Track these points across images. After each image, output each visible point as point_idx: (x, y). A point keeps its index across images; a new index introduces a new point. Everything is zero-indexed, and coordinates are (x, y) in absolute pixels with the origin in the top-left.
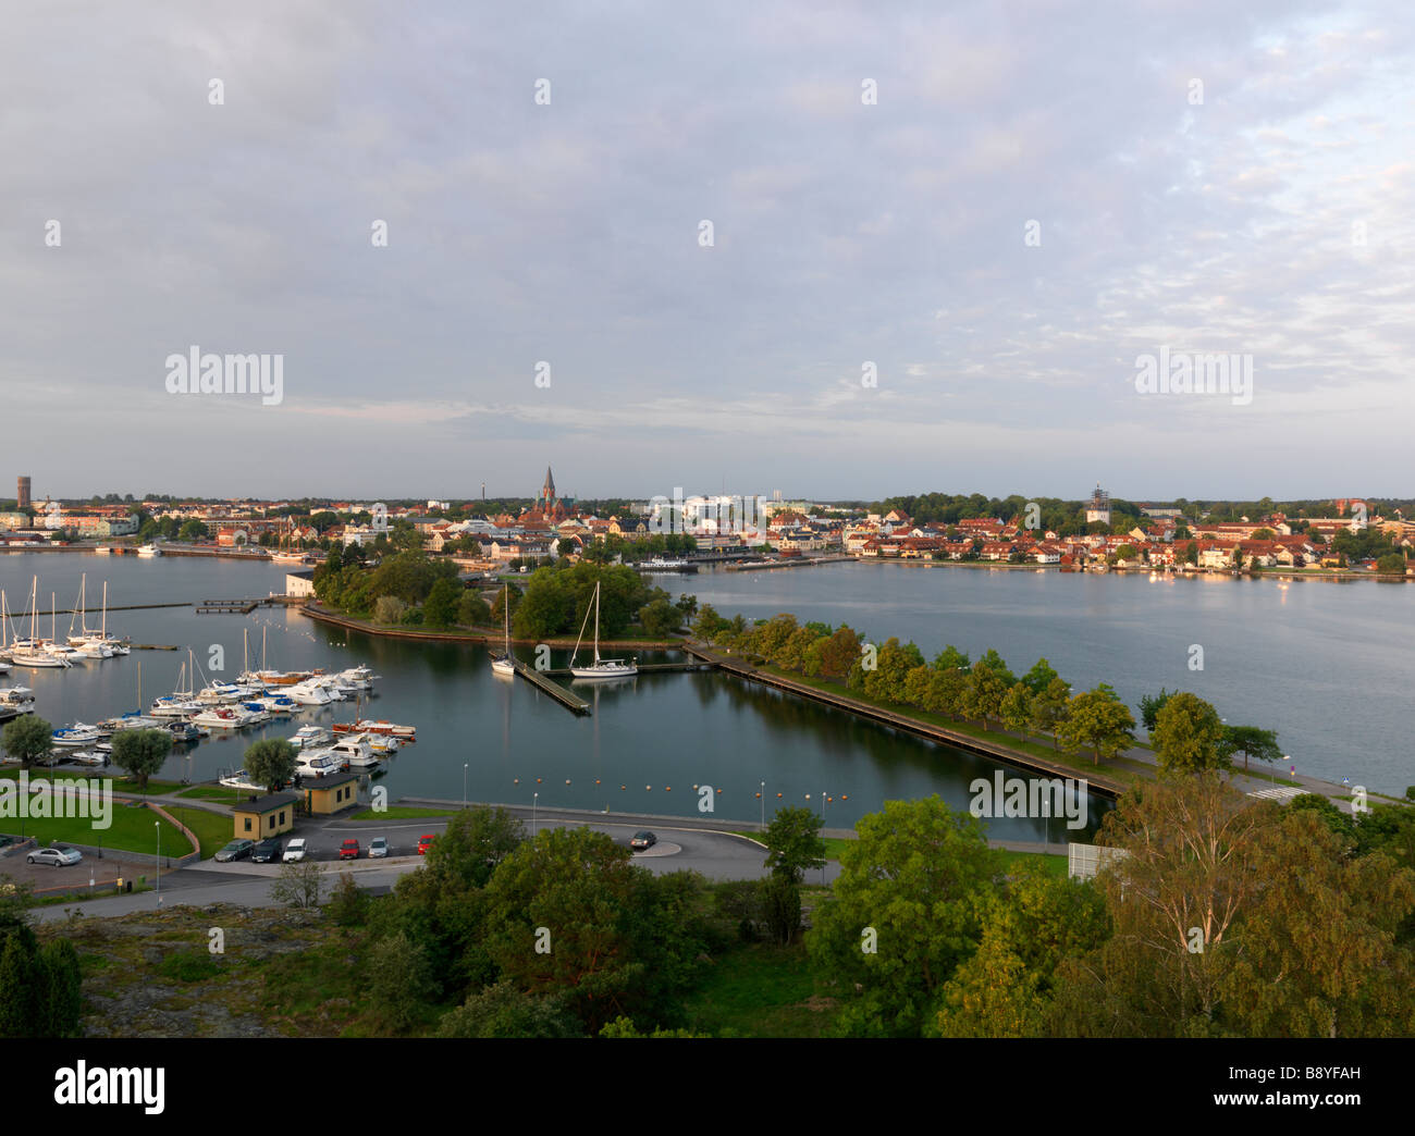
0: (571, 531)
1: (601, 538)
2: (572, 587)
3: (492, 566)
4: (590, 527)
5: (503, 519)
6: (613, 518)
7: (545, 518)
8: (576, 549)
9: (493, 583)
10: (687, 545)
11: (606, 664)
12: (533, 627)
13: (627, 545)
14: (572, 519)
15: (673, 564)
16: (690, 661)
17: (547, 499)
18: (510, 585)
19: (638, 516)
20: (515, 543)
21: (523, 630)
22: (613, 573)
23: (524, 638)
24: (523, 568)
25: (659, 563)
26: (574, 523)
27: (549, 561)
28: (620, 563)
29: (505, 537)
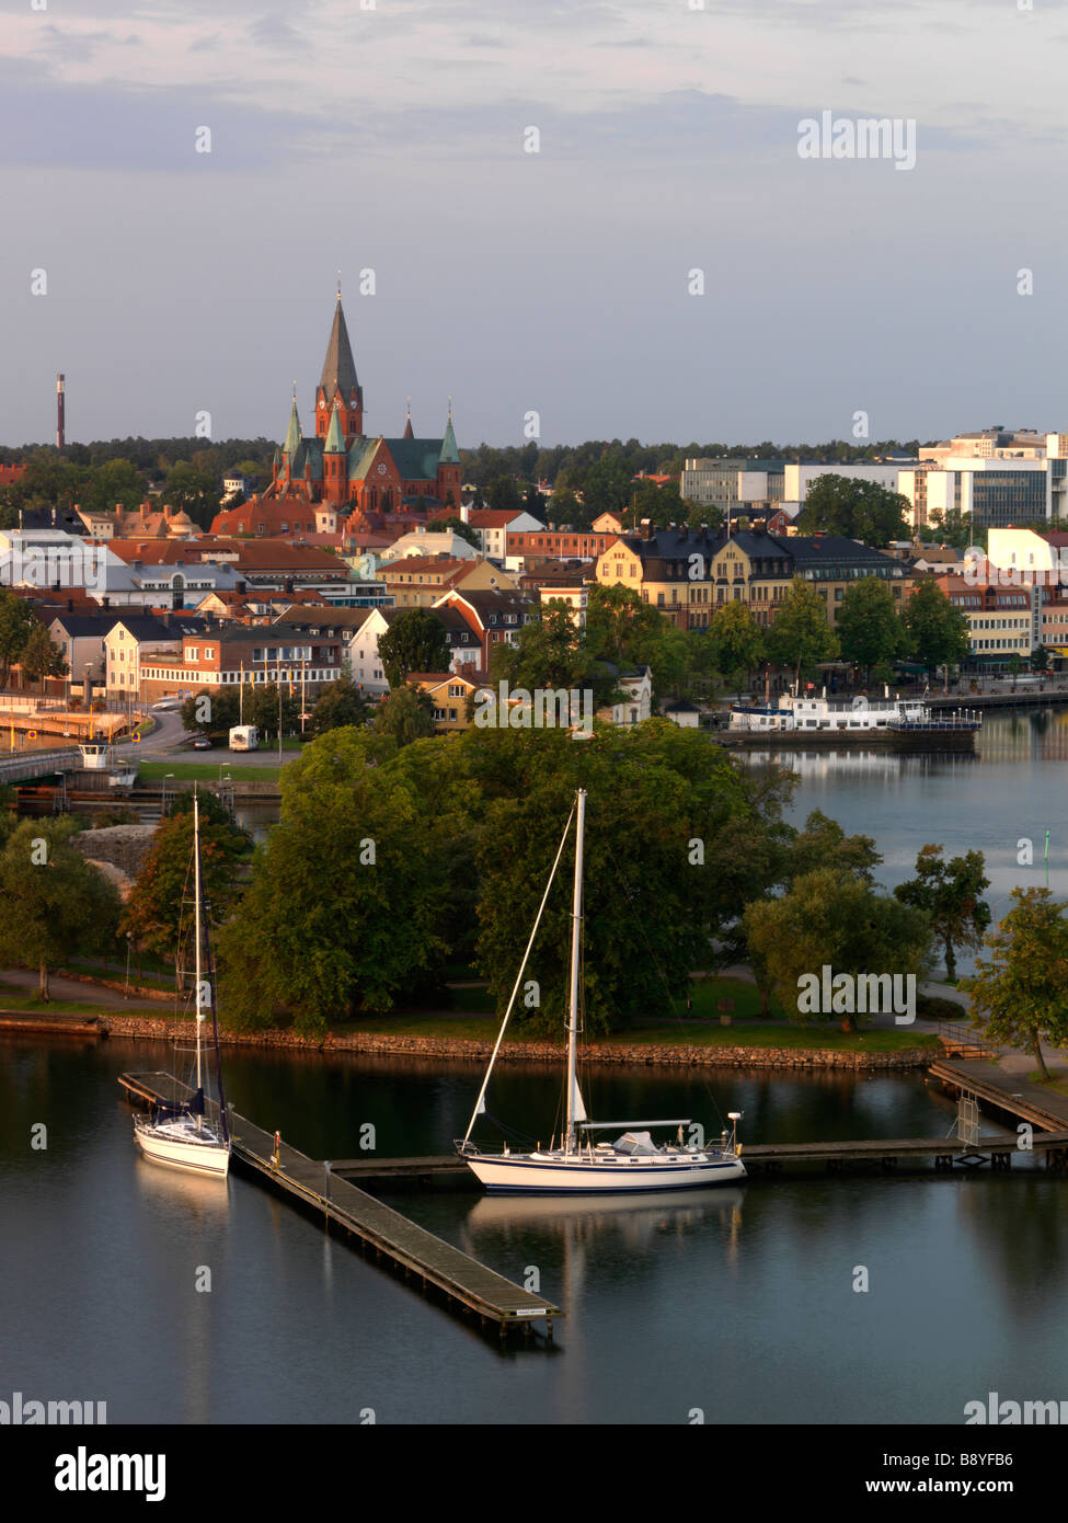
0: (432, 579)
1: (564, 607)
2: (462, 817)
3: (108, 721)
4: (513, 563)
5: (146, 526)
6: (606, 523)
7: (324, 520)
8: (459, 655)
9: (119, 794)
10: (926, 638)
11: (612, 1136)
12: (303, 981)
13: (672, 636)
14: (437, 528)
15: (864, 716)
16: (970, 1129)
17: (332, 440)
18: (208, 803)
19: (716, 515)
20: (204, 626)
21: (257, 992)
22: (630, 752)
23: (258, 1025)
24: (241, 733)
25: (809, 712)
26: (442, 543)
27: (346, 705)
28: (644, 714)
29: (161, 601)
